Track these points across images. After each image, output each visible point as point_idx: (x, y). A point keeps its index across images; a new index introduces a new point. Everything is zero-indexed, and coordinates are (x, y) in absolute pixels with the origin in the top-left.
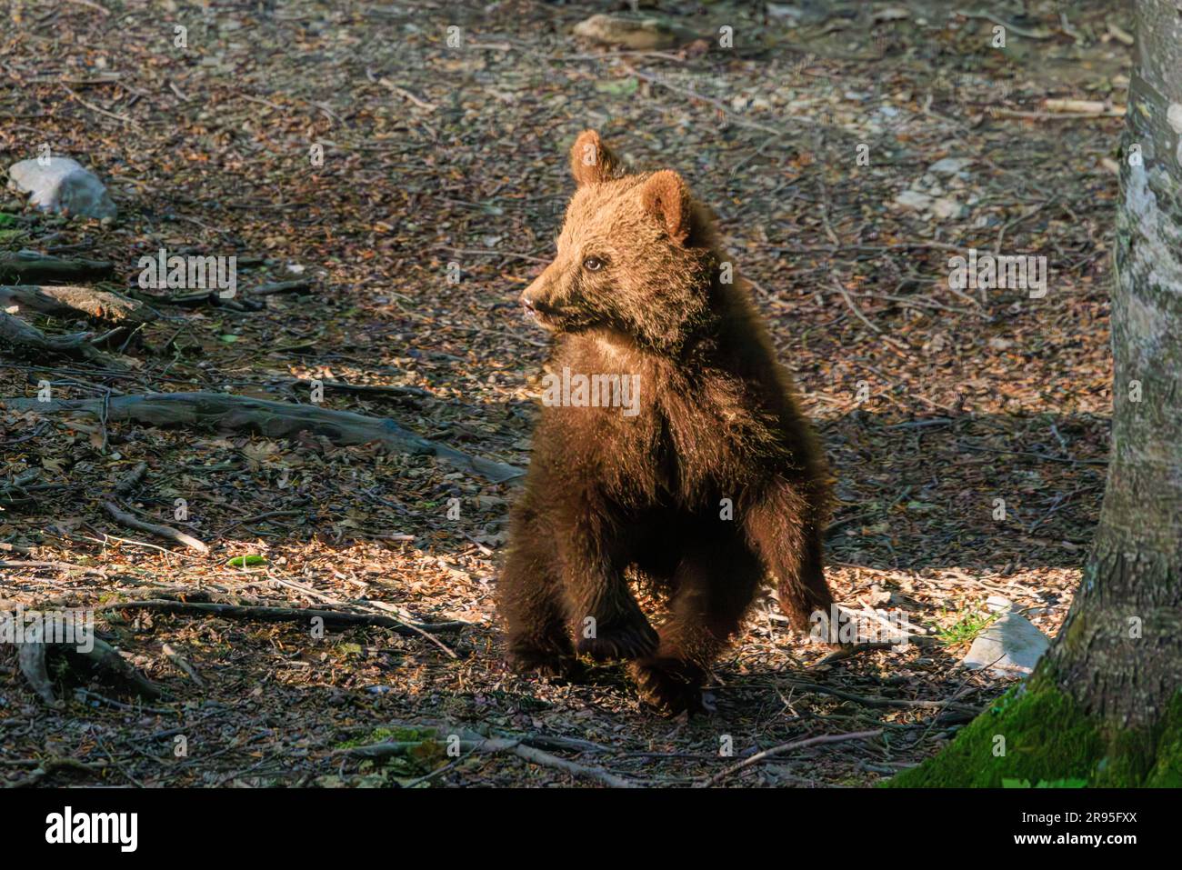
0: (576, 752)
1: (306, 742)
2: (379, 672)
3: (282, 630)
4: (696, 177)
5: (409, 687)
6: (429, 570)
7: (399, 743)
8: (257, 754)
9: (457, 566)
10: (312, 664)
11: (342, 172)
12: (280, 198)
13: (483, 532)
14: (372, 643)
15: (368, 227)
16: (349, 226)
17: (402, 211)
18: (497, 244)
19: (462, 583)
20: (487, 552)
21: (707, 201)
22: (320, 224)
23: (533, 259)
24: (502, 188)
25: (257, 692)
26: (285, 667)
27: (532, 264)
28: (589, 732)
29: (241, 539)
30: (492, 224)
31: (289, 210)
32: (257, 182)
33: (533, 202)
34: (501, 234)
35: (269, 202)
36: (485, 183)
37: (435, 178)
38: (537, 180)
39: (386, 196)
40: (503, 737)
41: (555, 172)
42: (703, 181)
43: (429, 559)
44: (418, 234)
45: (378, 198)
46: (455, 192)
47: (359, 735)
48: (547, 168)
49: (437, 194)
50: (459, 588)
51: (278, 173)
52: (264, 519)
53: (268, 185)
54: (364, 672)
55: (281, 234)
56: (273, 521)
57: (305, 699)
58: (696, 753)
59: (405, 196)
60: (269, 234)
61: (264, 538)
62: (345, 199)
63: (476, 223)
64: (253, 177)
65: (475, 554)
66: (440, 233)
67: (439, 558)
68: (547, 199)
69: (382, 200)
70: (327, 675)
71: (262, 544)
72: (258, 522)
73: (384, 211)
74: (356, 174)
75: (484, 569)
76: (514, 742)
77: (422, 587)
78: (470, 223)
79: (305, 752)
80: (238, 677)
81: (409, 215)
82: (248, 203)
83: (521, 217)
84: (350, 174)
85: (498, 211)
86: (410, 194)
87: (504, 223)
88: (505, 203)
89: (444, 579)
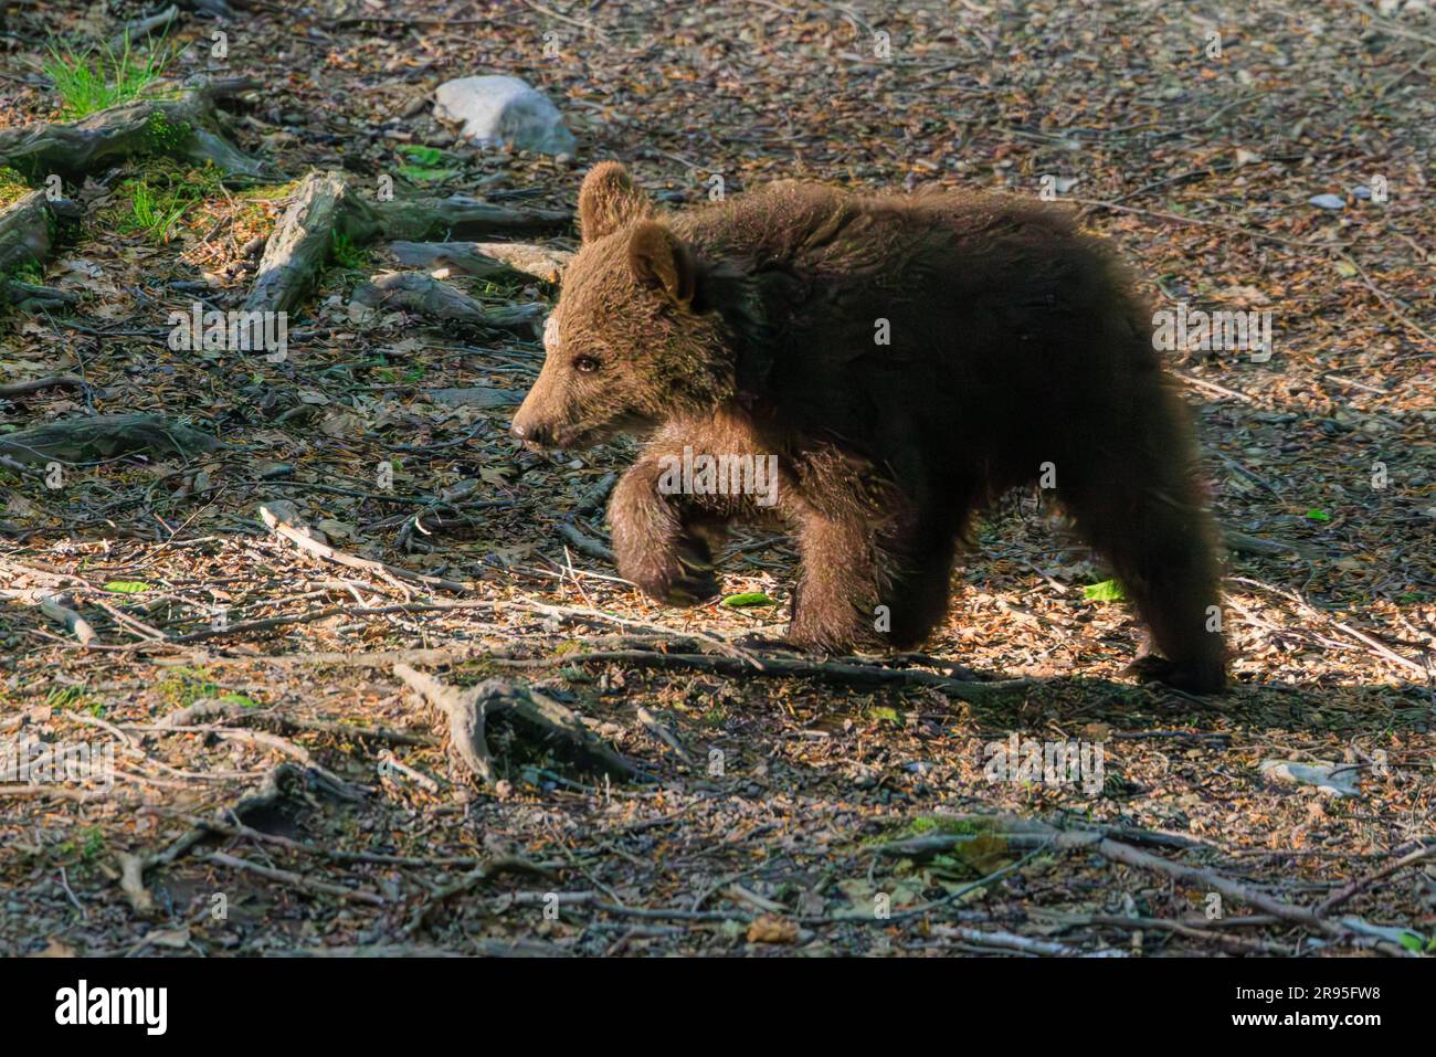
0: (1177, 849)
1: (825, 836)
2: (920, 745)
3: (794, 690)
4: (1333, 102)
5: (959, 764)
6: (985, 612)
7: (946, 838)
8: (761, 851)
9: (1022, 607)
10: (833, 735)
11: (870, 95)
12: (789, 128)
13: (1055, 563)
14: (911, 707)
15: (903, 166)
16: (880, 165)
17: (949, 146)
18: (1072, 187)
19: (1028, 629)
20: (1061, 588)
21: (1347, 132)
22: (842, 162)
23: (1119, 208)
24: (1078, 116)
25: (761, 770)
26: (797, 738)
27: (1117, 215)
28: (1193, 824)
29: (740, 572)
30: (1066, 162)
31: (801, 145)
32: (759, 107)
33: (1120, 132)
34: (1078, 175)
35: (775, 134)
36: (1057, 108)
37: (991, 102)
38: (1125, 104)
39: (928, 125)
40: (1082, 829)
41: (1148, 95)
42: (1341, 106)
43: (985, 598)
44: (969, 175)
45: (916, 130)
46: (1018, 121)
47: (894, 826)
48: (1138, 90)
49: (993, 123)
50: (1024, 635)
51: (786, 95)
52: (770, 546)
53: (773, 111)
54: (901, 744)
55: (792, 176)
56: (780, 548)
57: (823, 779)
58: (1335, 850)
59: (952, 126)
60: (775, 175)
61: (769, 570)
62: (874, 130)
63: (1046, 162)
64: (754, 101)
65: (1045, 592)
66: (998, 173)
67: (999, 597)
68: (1138, 129)
69: (923, 130)
70: (852, 749)
71: (766, 578)
72: (762, 549)
73: (925, 145)
74: (888, 97)
75: (1057, 611)
76: (1097, 835)
77: (976, 635)
78: (1037, 161)
79: (823, 848)
80: (735, 751)
81: (957, 151)
82: (748, 135)
83: (1104, 153)
84: (879, 98)
85: (1074, 145)
86: (959, 123)
87: (1082, 161)
88: (1083, 135)
89: (1004, 624)
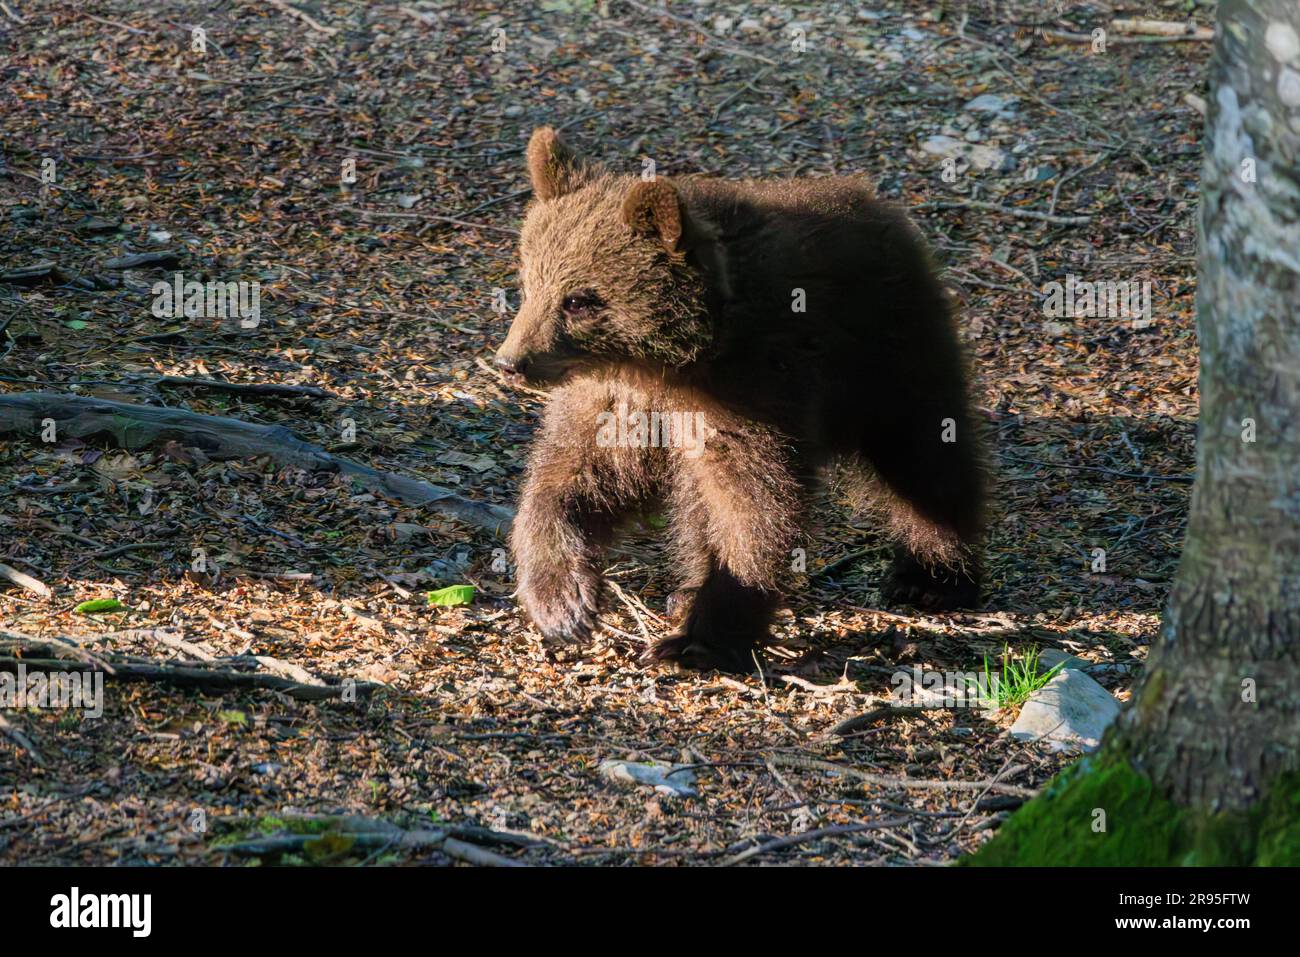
0: (520, 848)
1: (176, 836)
2: (268, 747)
3: (145, 694)
4: (669, 120)
5: (306, 766)
6: (331, 618)
7: (293, 838)
8: (114, 851)
9: (367, 612)
10: (183, 738)
11: (219, 113)
12: (140, 146)
13: (400, 569)
14: (259, 710)
15: (252, 183)
16: (228, 182)
17: (295, 164)
18: (415, 204)
19: (373, 633)
20: (405, 594)
21: (683, 148)
22: (191, 179)
23: (462, 223)
24: (422, 134)
25: (113, 772)
26: (148, 741)
27: (460, 230)
28: (534, 823)
29: (93, 579)
30: (409, 178)
31: (152, 163)
32: (111, 126)
33: (462, 150)
34: (421, 192)
35: (127, 152)
36: (400, 126)
37: (337, 120)
38: (467, 122)
39: (275, 143)
40: (426, 828)
41: (489, 113)
42: (677, 124)
43: (331, 604)
44: (315, 192)
45: (263, 148)
46: (363, 138)
47: (243, 827)
48: (480, 108)
49: (339, 140)
50: (370, 640)
51: (137, 114)
52: (122, 554)
53: (125, 130)
54: (249, 746)
55: (142, 192)
56: (132, 555)
57: (174, 781)
58: (672, 848)
59: (298, 144)
60: (127, 193)
61: (121, 577)
62: (222, 148)
63: (390, 178)
64: (106, 120)
65: (389, 597)
66: (344, 190)
67: (345, 602)
68: (480, 147)
69: (270, 148)
70: (202, 751)
71: (118, 585)
72: (113, 557)
73: (273, 162)
74: (237, 116)
75: (401, 616)
76: (439, 835)
77: (323, 639)
78: (382, 178)
79: (174, 848)
80: (88, 754)
81: (304, 168)
82: (100, 153)
83: (446, 170)
84: (227, 117)
85: (417, 162)
86: (305, 141)
87: (425, 177)
88: (426, 152)
89: (350, 628)
